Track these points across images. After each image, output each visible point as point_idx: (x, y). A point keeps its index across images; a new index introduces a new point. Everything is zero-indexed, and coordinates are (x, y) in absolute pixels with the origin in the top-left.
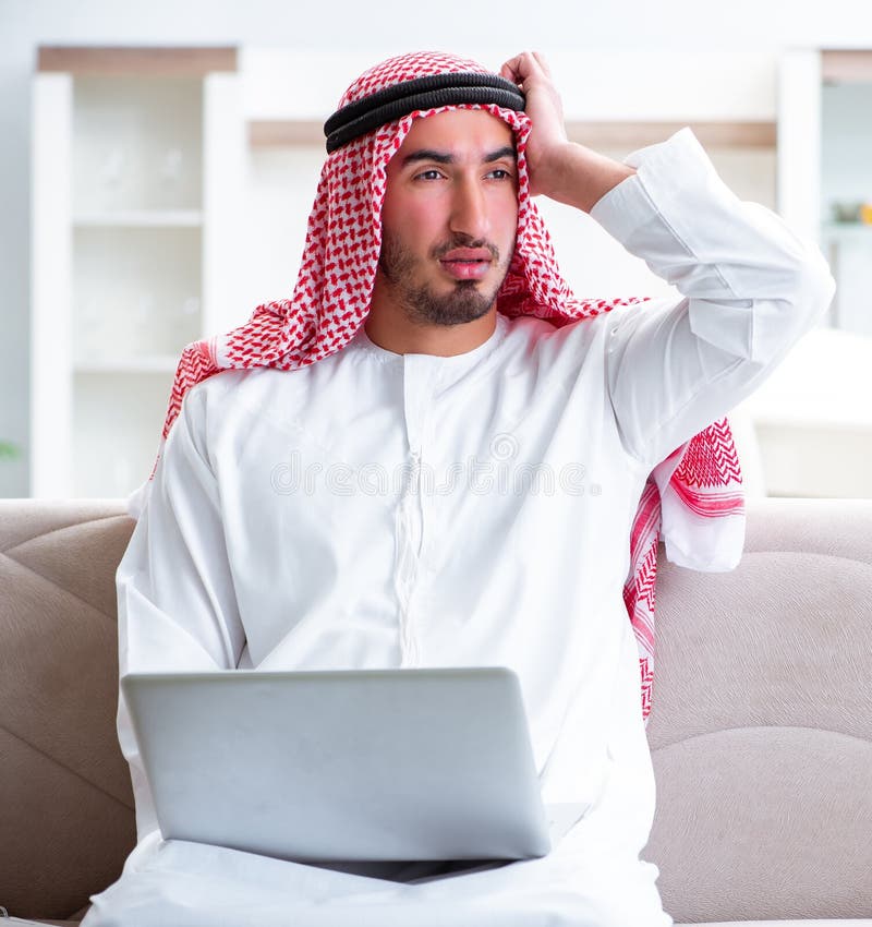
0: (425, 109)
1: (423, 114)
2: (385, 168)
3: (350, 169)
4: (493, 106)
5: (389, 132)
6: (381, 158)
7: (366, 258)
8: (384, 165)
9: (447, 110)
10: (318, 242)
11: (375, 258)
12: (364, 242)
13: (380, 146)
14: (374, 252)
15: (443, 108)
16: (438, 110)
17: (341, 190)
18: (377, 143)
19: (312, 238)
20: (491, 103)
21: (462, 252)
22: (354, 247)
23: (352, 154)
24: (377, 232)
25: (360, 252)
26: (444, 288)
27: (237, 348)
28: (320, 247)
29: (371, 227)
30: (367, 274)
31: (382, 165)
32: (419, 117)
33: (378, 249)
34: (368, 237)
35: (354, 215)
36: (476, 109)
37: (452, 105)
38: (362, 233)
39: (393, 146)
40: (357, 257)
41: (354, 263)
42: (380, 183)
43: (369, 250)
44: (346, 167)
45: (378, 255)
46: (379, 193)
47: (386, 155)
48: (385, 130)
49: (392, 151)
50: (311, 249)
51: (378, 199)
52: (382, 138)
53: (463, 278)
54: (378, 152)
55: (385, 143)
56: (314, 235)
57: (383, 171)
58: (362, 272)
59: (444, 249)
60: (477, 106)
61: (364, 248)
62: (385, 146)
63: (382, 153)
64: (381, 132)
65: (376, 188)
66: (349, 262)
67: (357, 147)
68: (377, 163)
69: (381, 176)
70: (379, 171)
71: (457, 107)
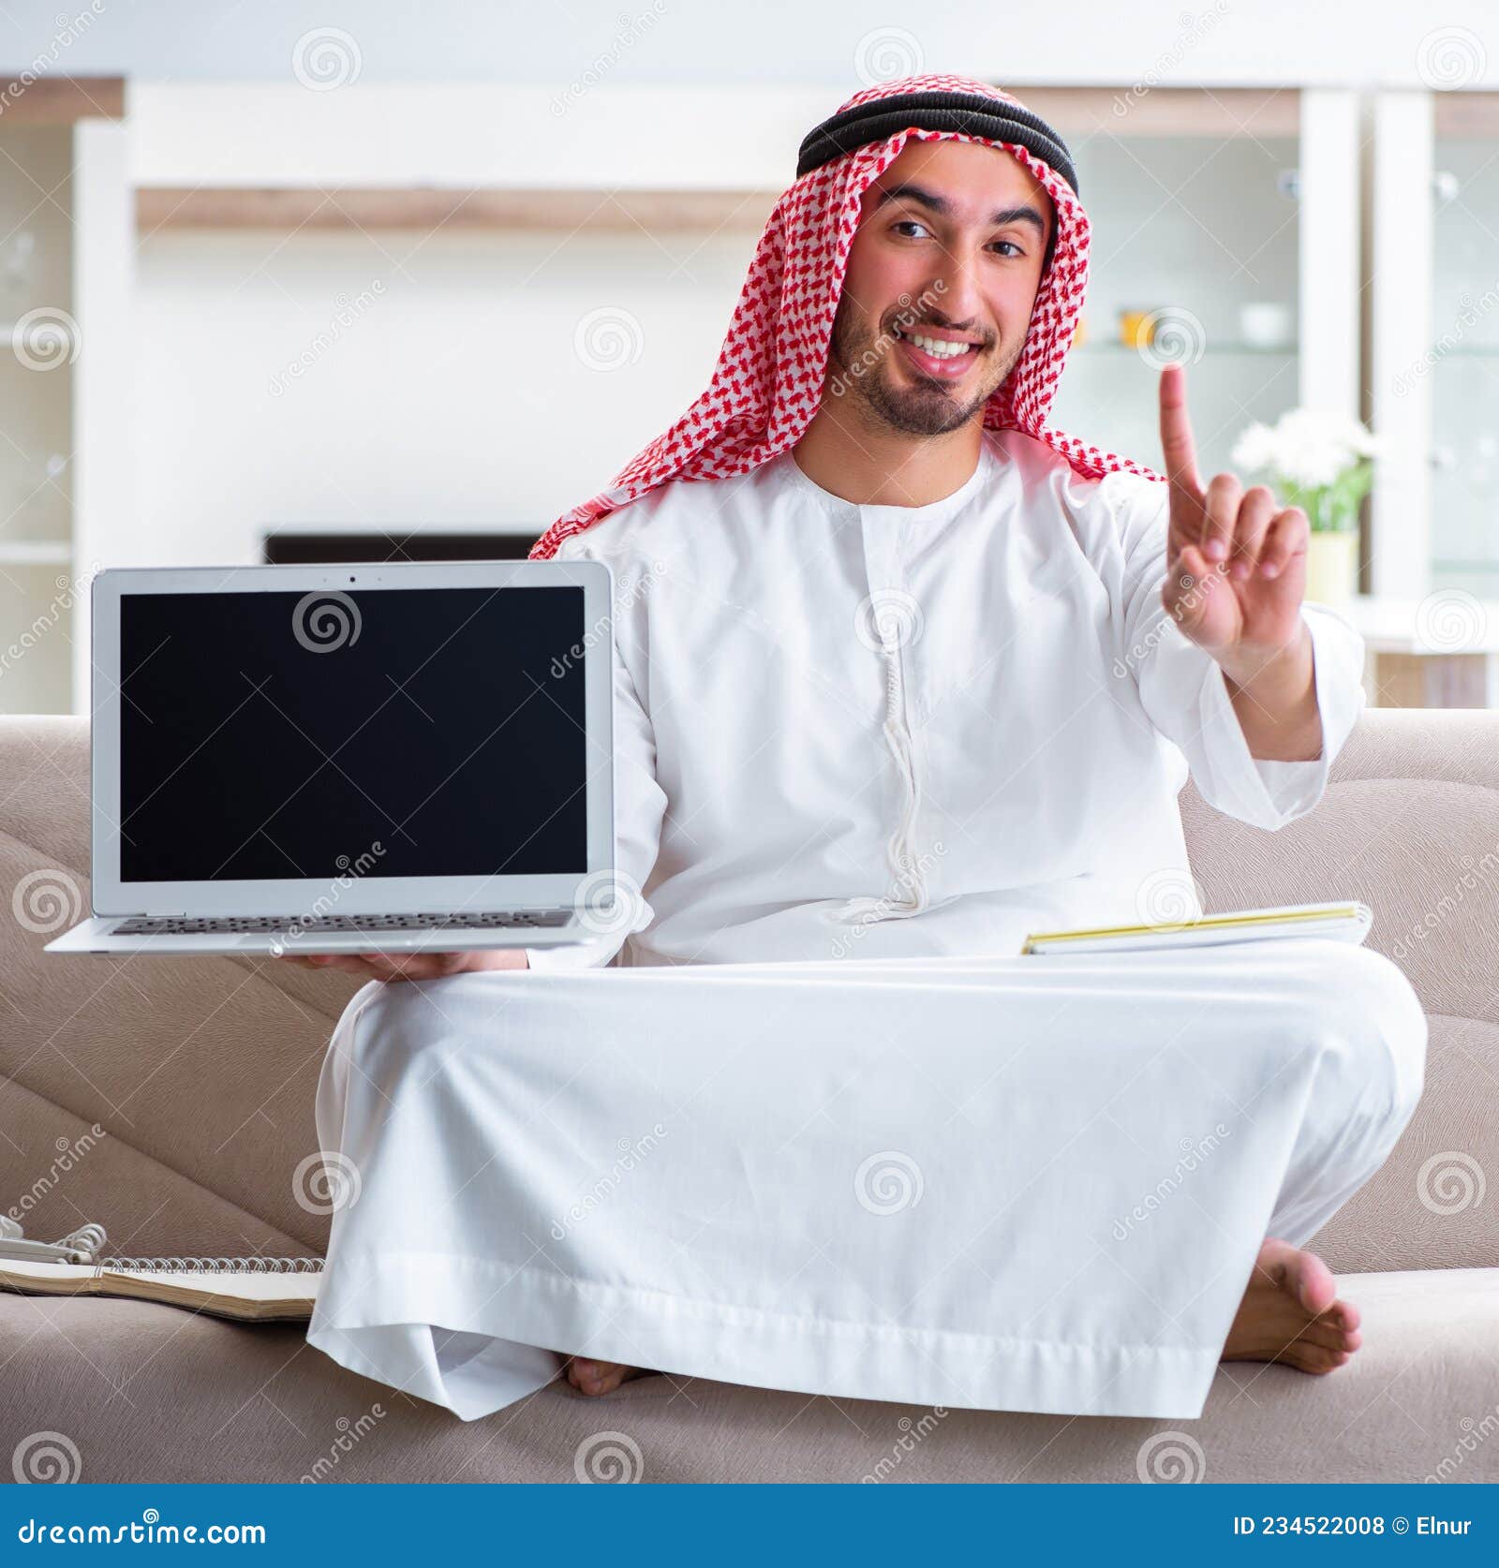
1: (922, 134)
2: (861, 196)
3: (817, 201)
5: (875, 153)
6: (857, 183)
7: (818, 319)
8: (860, 191)
9: (955, 139)
10: (758, 297)
11: (829, 319)
13: (859, 168)
14: (828, 311)
15: (951, 135)
16: (943, 135)
17: (800, 227)
18: (856, 164)
19: (750, 290)
20: (1017, 143)
22: (805, 304)
23: (823, 181)
24: (837, 284)
25: (812, 311)
28: (760, 304)
29: (829, 279)
30: (819, 340)
31: (858, 191)
32: (916, 137)
33: (833, 306)
34: (823, 291)
35: (812, 261)
36: (996, 147)
37: (964, 133)
38: (817, 285)
39: (875, 168)
40: (807, 316)
41: (804, 326)
42: (851, 216)
43: (822, 308)
44: (812, 198)
45: (833, 316)
46: (848, 230)
47: (865, 179)
48: (871, 150)
49: (873, 175)
50: (749, 306)
51: (845, 238)
52: (864, 159)
54: (856, 175)
55: (867, 165)
56: (754, 287)
57: (857, 199)
58: (813, 338)
60: (998, 143)
61: (817, 306)
62: (866, 168)
63: (861, 176)
64: (864, 152)
65: (846, 223)
66: (799, 323)
67: (829, 171)
68: (851, 188)
69: (854, 206)
70: (852, 200)
71: (971, 139)
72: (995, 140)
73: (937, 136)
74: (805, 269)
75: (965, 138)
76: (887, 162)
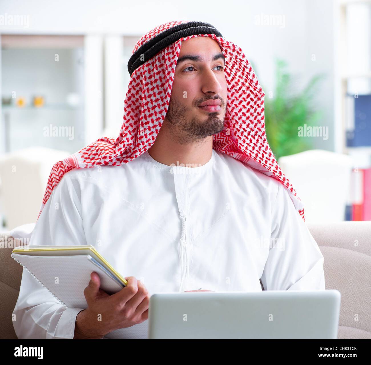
0: (185, 37)
4: (213, 35)
7: (161, 112)
12: (159, 105)
16: (190, 37)
20: (212, 33)
21: (209, 102)
22: (154, 108)
25: (157, 110)
26: (204, 118)
27: (87, 158)
32: (183, 40)
36: (206, 36)
37: (195, 35)
53: (212, 112)
59: (201, 101)
60: (206, 35)
61: (159, 107)
71: (198, 36)
72: (205, 34)
74: (150, 96)
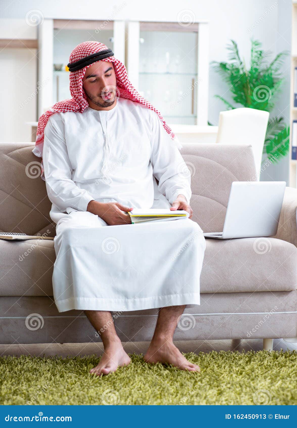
0: (88, 65)
4: (103, 60)
5: (82, 71)
8: (82, 80)
15: (92, 64)
16: (91, 65)
20: (103, 59)
47: (82, 77)
48: (81, 70)
49: (83, 76)
54: (80, 76)
60: (100, 61)
63: (81, 77)
70: (80, 81)
73: (90, 66)
75: (95, 63)
76: (84, 74)
